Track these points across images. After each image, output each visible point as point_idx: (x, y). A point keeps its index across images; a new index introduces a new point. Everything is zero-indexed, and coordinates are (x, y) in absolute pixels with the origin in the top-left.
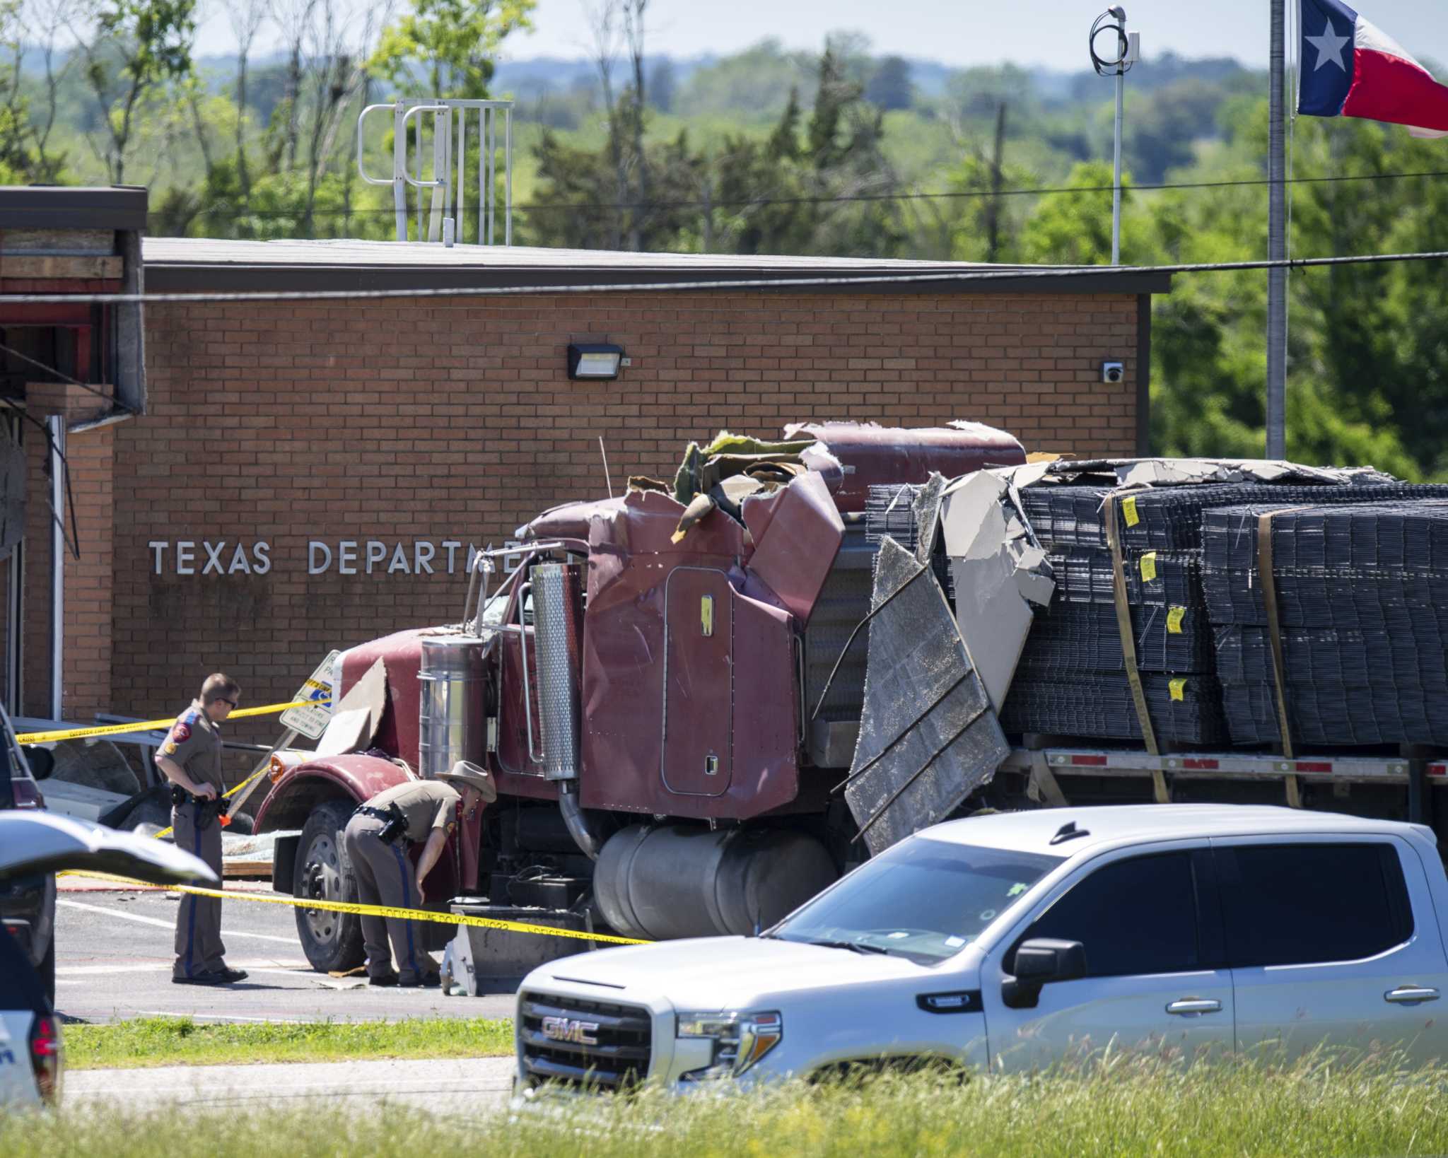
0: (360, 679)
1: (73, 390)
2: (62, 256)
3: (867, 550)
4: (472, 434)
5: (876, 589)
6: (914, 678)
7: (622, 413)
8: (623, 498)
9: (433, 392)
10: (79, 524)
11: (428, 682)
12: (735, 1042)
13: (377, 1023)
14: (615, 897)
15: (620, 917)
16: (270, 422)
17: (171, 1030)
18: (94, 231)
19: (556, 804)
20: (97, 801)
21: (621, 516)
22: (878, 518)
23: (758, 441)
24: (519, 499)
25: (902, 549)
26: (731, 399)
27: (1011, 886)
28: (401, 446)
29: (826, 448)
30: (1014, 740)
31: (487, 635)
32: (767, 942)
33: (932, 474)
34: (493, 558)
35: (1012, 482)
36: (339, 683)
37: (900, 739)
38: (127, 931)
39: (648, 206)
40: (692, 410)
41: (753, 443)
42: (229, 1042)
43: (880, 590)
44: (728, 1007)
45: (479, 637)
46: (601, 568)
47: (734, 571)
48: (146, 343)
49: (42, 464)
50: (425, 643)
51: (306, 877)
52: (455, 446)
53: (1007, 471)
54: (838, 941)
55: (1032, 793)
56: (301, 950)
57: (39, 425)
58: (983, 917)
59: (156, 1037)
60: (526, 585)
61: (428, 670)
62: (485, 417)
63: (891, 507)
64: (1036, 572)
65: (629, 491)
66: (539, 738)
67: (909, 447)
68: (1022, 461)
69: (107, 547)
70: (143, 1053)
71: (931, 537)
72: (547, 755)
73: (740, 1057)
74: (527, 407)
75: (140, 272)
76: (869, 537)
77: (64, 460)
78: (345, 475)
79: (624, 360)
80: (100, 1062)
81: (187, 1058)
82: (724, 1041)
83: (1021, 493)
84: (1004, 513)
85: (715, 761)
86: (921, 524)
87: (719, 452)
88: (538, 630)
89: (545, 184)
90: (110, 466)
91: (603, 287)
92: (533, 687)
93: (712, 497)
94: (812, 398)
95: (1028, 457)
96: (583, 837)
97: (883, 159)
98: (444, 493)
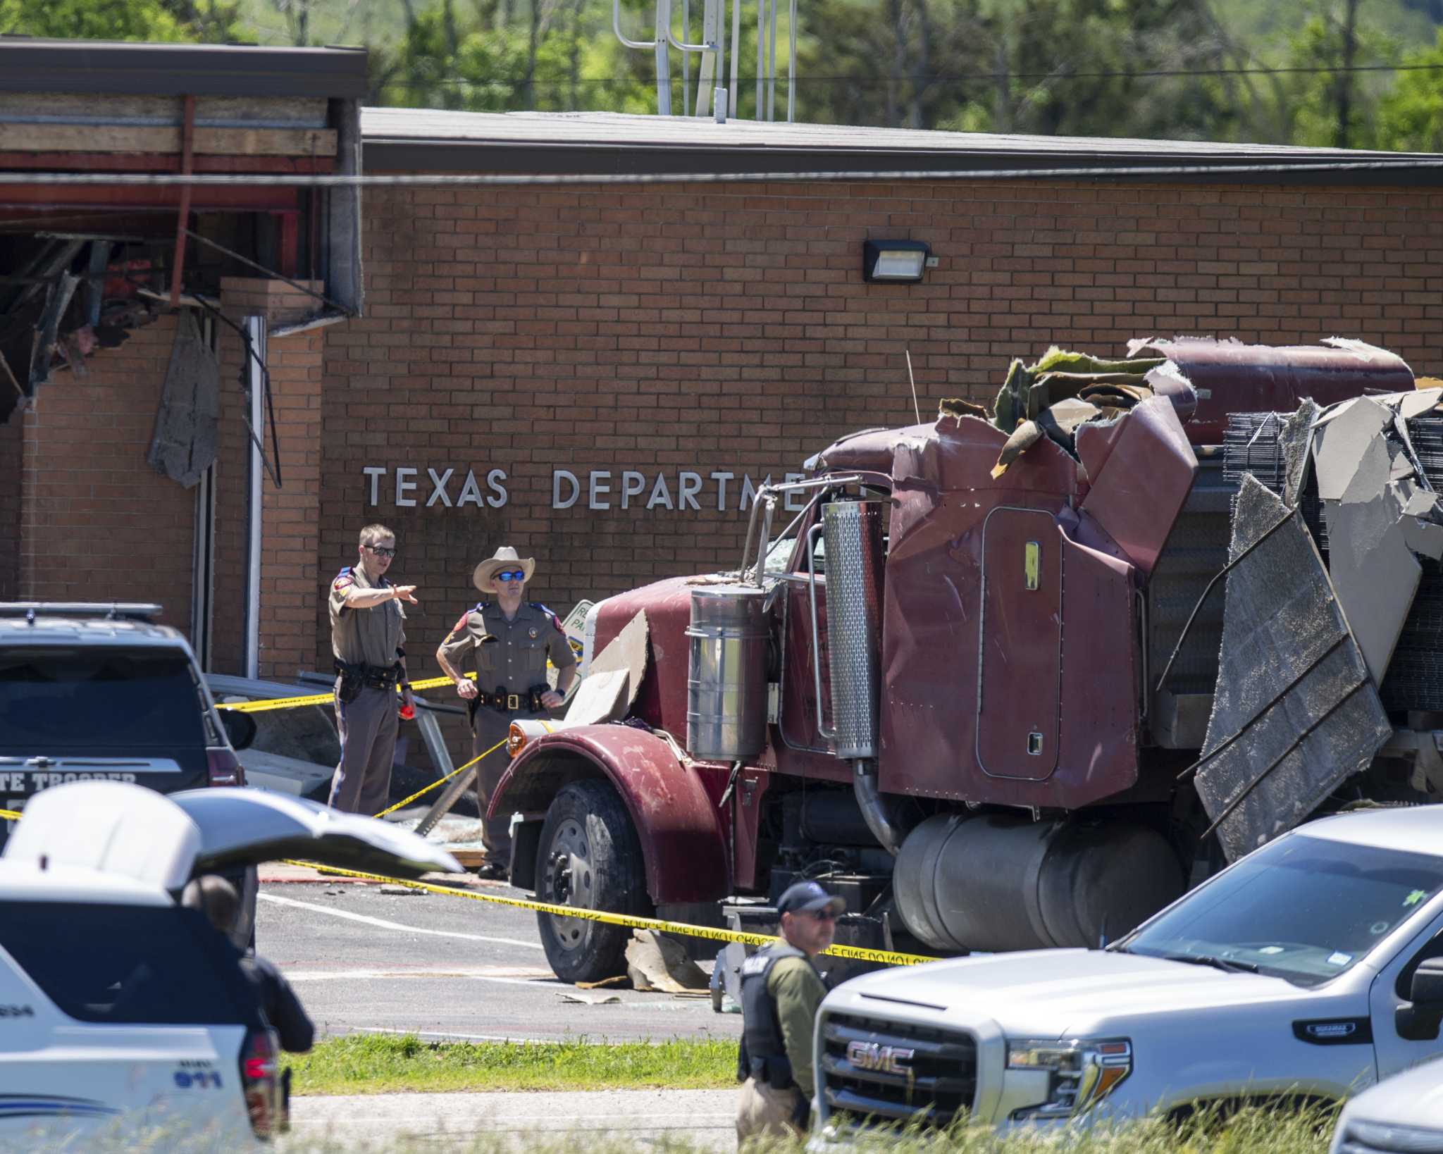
0: (617, 634)
1: (277, 286)
2: (265, 128)
3: (1224, 490)
4: (749, 345)
5: (1234, 536)
6: (1279, 644)
7: (927, 323)
8: (934, 424)
9: (703, 294)
10: (282, 445)
11: (698, 640)
12: (1076, 1075)
13: (638, 1044)
14: (919, 898)
15: (924, 924)
16: (509, 327)
17: (393, 1049)
18: (304, 100)
19: (850, 787)
20: (297, 775)
21: (931, 445)
22: (1238, 453)
23: (1095, 359)
24: (803, 423)
25: (1266, 489)
26: (1057, 307)
27: (1409, 894)
28: (664, 358)
29: (1176, 368)
30: (1398, 719)
31: (770, 584)
32: (1115, 956)
33: (1303, 401)
34: (777, 493)
35: (1398, 410)
36: (593, 638)
37: (1260, 716)
38: (336, 930)
39: (932, 74)
40: (1011, 320)
41: (1089, 361)
42: (463, 1065)
43: (1240, 538)
44: (1069, 1033)
45: (760, 587)
46: (906, 507)
47: (1066, 512)
48: (364, 232)
49: (239, 374)
50: (694, 593)
51: (551, 871)
52: (728, 358)
53: (1393, 398)
54: (1200, 956)
55: (1418, 782)
56: (543, 956)
57: (236, 328)
58: (1373, 930)
59: (376, 1057)
60: (816, 526)
61: (699, 626)
62: (764, 325)
63: (1254, 439)
64: (1426, 520)
65: (941, 416)
66: (830, 708)
67: (1275, 368)
68: (1410, 386)
69: (315, 473)
70: (362, 1077)
71: (1301, 475)
72: (839, 728)
73: (1082, 1092)
74: (815, 314)
75: (358, 149)
76: (1227, 475)
77: (264, 369)
78: (597, 392)
79: (930, 260)
80: (311, 1087)
81: (414, 1083)
82: (1063, 1073)
83: (1410, 424)
84: (1389, 448)
85: (1040, 738)
86: (1289, 460)
87: (1049, 370)
88: (830, 580)
89: (808, 46)
90: (320, 378)
91: (916, 174)
92: (823, 647)
93: (1040, 424)
94: (1154, 308)
95: (1416, 381)
96: (882, 828)
97: (1212, 21)
98: (714, 415)
